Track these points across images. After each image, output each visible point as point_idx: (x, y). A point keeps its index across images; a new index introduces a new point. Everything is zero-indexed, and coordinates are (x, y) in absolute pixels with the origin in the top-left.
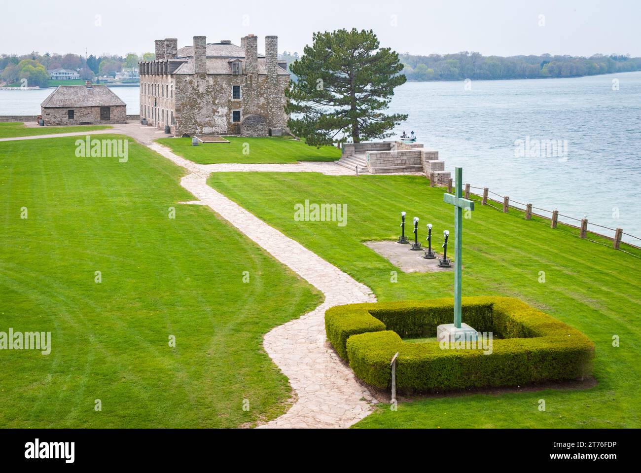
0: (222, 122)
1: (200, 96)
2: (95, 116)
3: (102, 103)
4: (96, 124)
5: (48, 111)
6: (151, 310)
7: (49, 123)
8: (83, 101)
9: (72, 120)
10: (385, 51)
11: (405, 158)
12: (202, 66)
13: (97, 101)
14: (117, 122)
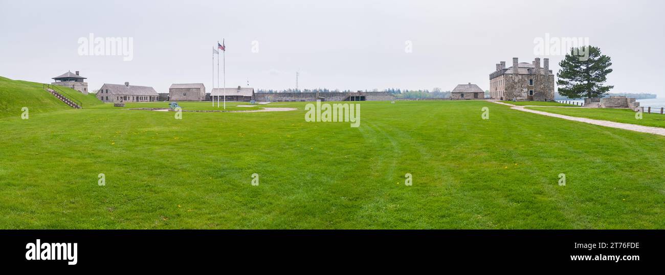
0: (525, 95)
1: (516, 83)
2: (472, 96)
3: (475, 91)
4: (472, 100)
5: (454, 94)
6: (505, 161)
7: (454, 99)
8: (467, 90)
9: (463, 98)
10: (604, 57)
11: (619, 101)
12: (517, 70)
13: (473, 90)
14: (481, 99)
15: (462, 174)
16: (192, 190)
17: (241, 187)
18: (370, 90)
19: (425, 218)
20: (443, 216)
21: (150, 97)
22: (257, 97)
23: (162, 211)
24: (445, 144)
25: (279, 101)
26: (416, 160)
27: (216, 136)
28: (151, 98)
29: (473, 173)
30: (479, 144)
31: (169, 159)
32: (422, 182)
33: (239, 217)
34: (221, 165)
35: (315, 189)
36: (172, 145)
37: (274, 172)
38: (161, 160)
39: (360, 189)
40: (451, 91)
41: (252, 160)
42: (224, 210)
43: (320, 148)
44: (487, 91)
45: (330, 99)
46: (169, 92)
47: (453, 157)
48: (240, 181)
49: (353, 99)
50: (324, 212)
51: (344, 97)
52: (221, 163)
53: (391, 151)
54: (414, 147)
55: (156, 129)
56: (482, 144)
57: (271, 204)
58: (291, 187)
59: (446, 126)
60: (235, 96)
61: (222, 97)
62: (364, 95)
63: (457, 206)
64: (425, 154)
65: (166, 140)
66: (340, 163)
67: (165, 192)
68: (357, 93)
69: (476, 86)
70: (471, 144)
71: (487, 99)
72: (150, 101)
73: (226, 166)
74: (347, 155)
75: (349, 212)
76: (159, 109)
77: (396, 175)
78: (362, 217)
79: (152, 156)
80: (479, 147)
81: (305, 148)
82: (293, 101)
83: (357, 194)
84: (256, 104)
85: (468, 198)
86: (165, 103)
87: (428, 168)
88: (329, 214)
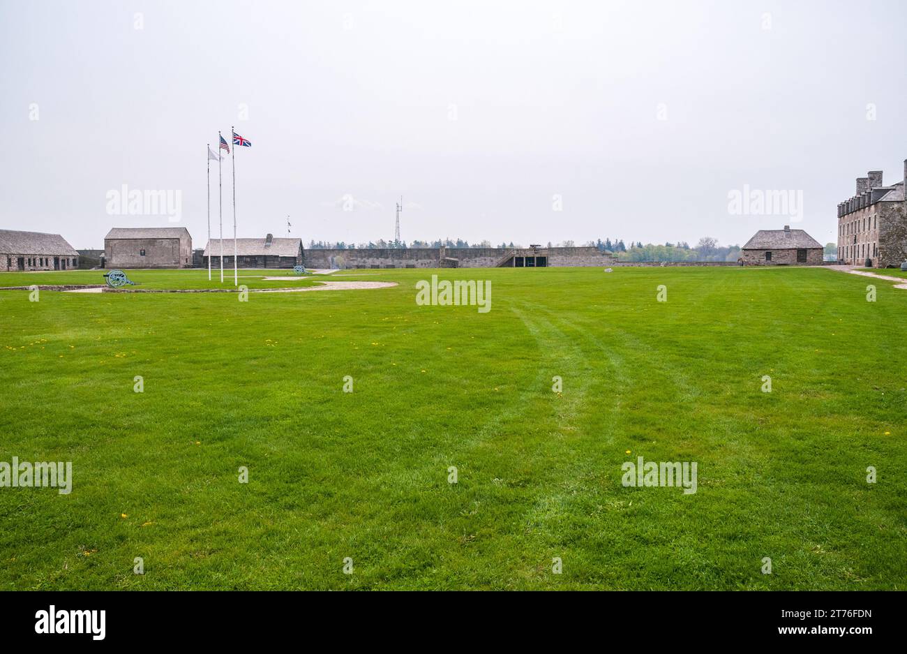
2: (793, 257)
3: (799, 246)
4: (792, 265)
5: (747, 253)
7: (748, 264)
8: (781, 244)
9: (769, 261)
13: (795, 243)
14: (814, 264)
15: (774, 439)
16: (154, 473)
17: (266, 459)
18: (558, 243)
19: (690, 538)
20: (733, 538)
21: (56, 260)
22: (311, 257)
23: (82, 533)
24: (731, 367)
25: (358, 267)
26: (665, 401)
27: (213, 347)
28: (59, 262)
29: (800, 439)
30: (815, 372)
31: (99, 405)
32: (681, 452)
33: (260, 530)
34: (223, 412)
35: (436, 460)
36: (110, 371)
37: (338, 423)
38: (80, 410)
39: (533, 460)
40: (741, 246)
41: (294, 398)
42: (228, 516)
43: (442, 371)
44: (830, 245)
45: (471, 264)
46: (103, 248)
47: (751, 397)
48: (264, 446)
49: (519, 262)
50: (455, 512)
51: (500, 259)
52: (225, 406)
53: (610, 378)
54: (661, 372)
55: (71, 335)
56: (821, 371)
57: (330, 495)
58: (374, 456)
59: (730, 326)
60: (260, 256)
61: (231, 258)
62: (544, 254)
63: (763, 514)
64: (687, 387)
65: (94, 361)
66: (481, 404)
67: (88, 486)
68: (529, 250)
69: (802, 233)
70: (794, 370)
71: (829, 263)
72: (56, 267)
73: (233, 414)
74: (499, 385)
75: (510, 514)
76: (80, 287)
77: (622, 432)
78: (537, 525)
79: (57, 401)
80: (814, 379)
81: (409, 370)
82: (388, 267)
83: (526, 473)
84: (308, 274)
85: (790, 499)
86: (94, 272)
87: (694, 420)
88: (467, 517)
